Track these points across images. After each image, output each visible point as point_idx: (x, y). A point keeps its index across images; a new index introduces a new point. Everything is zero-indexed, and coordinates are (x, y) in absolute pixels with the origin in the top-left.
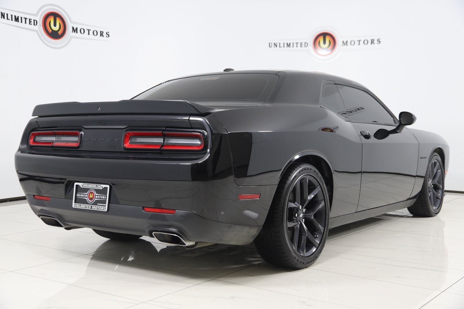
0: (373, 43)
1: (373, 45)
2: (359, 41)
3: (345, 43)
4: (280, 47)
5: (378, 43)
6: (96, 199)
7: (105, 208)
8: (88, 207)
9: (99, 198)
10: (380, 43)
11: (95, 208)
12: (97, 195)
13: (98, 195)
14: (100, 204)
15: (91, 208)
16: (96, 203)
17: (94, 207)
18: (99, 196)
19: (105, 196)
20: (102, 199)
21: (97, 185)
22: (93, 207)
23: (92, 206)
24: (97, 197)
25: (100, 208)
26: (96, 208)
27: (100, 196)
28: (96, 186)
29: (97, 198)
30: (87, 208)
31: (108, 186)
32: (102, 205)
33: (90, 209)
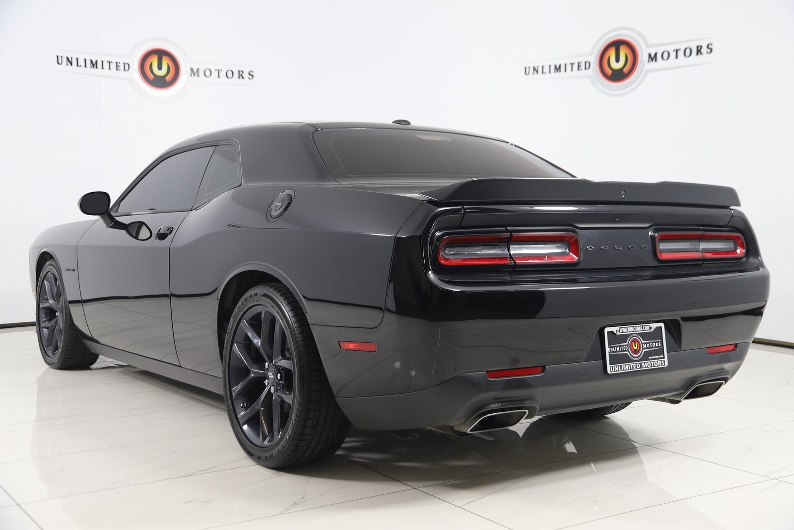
0: (699, 53)
1: (700, 56)
2: (677, 51)
3: (653, 58)
4: (543, 73)
5: (707, 52)
6: (644, 350)
7: (664, 362)
8: (634, 366)
9: (650, 348)
10: (713, 52)
11: (646, 365)
12: (644, 343)
13: (646, 343)
14: (653, 357)
15: (641, 367)
16: (645, 357)
17: (646, 363)
18: (649, 343)
19: (658, 342)
20: (656, 347)
21: (643, 326)
22: (643, 364)
23: (641, 364)
24: (647, 346)
25: (656, 364)
26: (649, 365)
27: (651, 344)
28: (642, 328)
29: (647, 348)
30: (633, 369)
31: (662, 325)
32: (657, 357)
33: (638, 368)
